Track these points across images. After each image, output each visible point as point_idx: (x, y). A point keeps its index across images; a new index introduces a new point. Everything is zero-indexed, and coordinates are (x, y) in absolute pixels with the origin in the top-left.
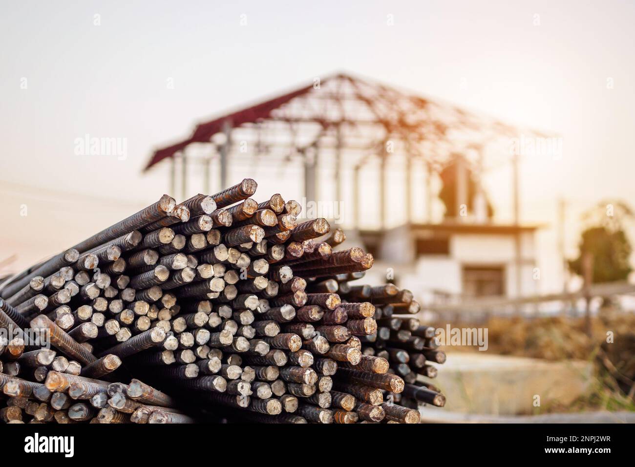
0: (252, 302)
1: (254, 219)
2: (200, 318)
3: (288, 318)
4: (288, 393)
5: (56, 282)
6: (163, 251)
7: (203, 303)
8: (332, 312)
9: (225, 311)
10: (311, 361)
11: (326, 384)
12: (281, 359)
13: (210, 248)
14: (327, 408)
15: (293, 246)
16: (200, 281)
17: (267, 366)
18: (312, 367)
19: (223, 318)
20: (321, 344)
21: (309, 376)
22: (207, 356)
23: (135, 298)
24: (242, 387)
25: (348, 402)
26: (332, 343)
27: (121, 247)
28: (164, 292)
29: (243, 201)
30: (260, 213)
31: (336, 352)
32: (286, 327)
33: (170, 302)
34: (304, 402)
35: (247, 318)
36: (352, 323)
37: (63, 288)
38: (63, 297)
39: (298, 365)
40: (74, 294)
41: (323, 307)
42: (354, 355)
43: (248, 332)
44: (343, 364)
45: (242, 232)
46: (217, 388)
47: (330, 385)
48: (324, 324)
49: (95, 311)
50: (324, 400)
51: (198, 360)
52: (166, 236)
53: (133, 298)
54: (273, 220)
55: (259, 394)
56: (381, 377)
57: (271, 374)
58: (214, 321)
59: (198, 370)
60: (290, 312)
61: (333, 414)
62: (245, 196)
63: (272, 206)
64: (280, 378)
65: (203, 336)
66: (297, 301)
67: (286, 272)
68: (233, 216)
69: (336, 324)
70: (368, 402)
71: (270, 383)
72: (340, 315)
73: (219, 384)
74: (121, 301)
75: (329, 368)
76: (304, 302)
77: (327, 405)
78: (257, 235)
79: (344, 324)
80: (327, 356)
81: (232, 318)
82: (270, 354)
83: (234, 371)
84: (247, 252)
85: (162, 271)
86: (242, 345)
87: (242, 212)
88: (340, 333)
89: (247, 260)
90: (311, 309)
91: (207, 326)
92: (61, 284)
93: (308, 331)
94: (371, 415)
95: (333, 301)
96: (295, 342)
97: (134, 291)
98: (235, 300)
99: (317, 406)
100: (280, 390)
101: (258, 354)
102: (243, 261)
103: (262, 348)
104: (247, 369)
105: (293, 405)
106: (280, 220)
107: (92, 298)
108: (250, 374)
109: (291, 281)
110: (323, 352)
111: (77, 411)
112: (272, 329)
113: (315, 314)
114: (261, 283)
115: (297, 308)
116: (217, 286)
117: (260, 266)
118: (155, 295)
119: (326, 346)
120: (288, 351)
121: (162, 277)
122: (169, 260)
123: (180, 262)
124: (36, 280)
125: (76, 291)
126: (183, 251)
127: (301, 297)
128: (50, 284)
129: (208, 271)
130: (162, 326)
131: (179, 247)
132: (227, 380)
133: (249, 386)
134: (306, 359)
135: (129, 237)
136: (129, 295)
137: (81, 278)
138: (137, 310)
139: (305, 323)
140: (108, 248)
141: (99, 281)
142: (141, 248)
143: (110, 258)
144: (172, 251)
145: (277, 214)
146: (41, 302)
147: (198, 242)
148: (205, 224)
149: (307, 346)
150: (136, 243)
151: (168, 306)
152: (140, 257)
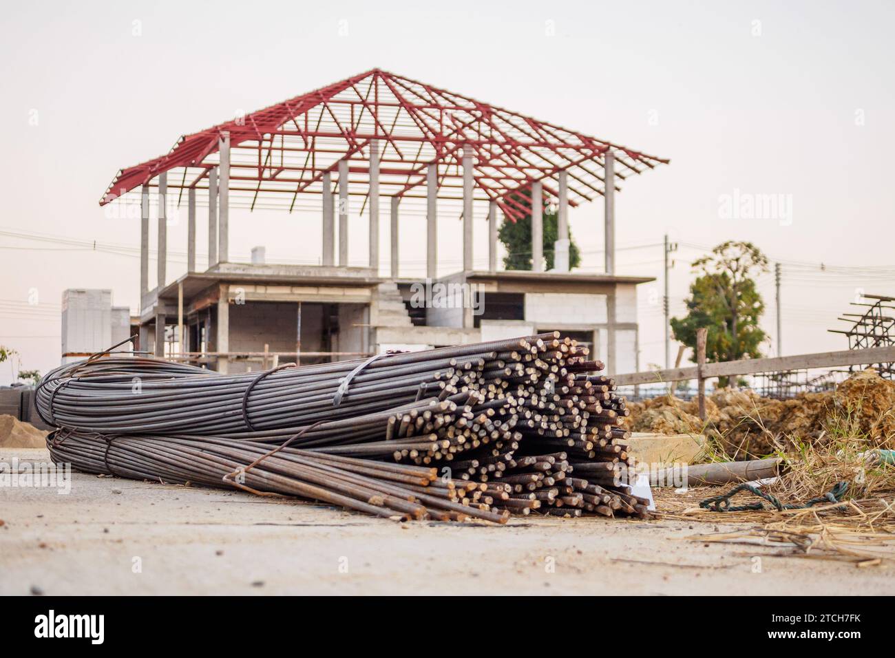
1: (558, 349)
2: (520, 392)
3: (566, 392)
4: (564, 427)
5: (449, 375)
6: (508, 361)
8: (588, 390)
9: (532, 389)
11: (585, 423)
12: (562, 411)
13: (533, 361)
14: (584, 434)
15: (570, 359)
16: (526, 376)
17: (554, 415)
18: (578, 414)
19: (530, 393)
20: (582, 405)
21: (578, 418)
22: (524, 410)
23: (484, 383)
25: (595, 430)
26: (588, 404)
27: (484, 359)
28: (503, 380)
30: (561, 346)
31: (590, 408)
32: (563, 396)
34: (572, 431)
35: (543, 393)
36: (597, 395)
37: (451, 378)
38: (453, 382)
39: (572, 414)
41: (583, 388)
42: (599, 409)
43: (543, 399)
44: (593, 413)
45: (552, 354)
46: (530, 425)
48: (584, 395)
49: (470, 389)
50: (583, 430)
51: (518, 413)
52: (515, 356)
54: (566, 349)
55: (551, 428)
56: (612, 419)
57: (556, 418)
58: (526, 394)
59: (518, 417)
60: (566, 390)
61: (587, 437)
62: (554, 338)
63: (565, 343)
64: (561, 420)
65: (521, 401)
66: (570, 385)
67: (564, 371)
68: (547, 347)
69: (589, 395)
70: (604, 430)
71: (556, 423)
72: (591, 391)
73: (530, 423)
74: (478, 384)
75: (586, 415)
78: (559, 355)
79: (593, 395)
80: (585, 410)
81: (534, 393)
82: (557, 409)
83: (538, 418)
84: (547, 362)
85: (508, 371)
86: (542, 405)
87: (552, 346)
88: (592, 399)
89: (547, 366)
90: (577, 388)
91: (523, 397)
93: (575, 398)
94: (607, 436)
95: (588, 385)
96: (570, 403)
97: (483, 379)
98: (537, 384)
99: (580, 433)
100: (560, 425)
101: (550, 409)
102: (545, 367)
103: (552, 406)
104: (544, 416)
105: (567, 433)
106: (569, 349)
107: (467, 383)
108: (545, 418)
109: (566, 376)
112: (557, 398)
113: (579, 391)
114: (552, 376)
115: (569, 388)
116: (534, 378)
117: (555, 369)
118: (498, 382)
119: (585, 405)
120: (566, 408)
121: (508, 374)
122: (512, 366)
123: (519, 367)
124: (437, 374)
125: (457, 379)
126: (520, 362)
127: (571, 383)
128: (445, 376)
129: (531, 371)
130: (501, 397)
131: (518, 360)
132: (535, 422)
133: (546, 424)
134: (575, 411)
135: (491, 355)
136: (482, 381)
137: (459, 373)
138: (490, 389)
139: (574, 395)
140: (479, 360)
141: (471, 375)
142: (497, 360)
143: (480, 364)
144: (515, 362)
145: (568, 346)
146: (442, 384)
147: (528, 358)
148: (534, 350)
149: (576, 405)
150: (495, 357)
151: (504, 387)
152: (494, 364)
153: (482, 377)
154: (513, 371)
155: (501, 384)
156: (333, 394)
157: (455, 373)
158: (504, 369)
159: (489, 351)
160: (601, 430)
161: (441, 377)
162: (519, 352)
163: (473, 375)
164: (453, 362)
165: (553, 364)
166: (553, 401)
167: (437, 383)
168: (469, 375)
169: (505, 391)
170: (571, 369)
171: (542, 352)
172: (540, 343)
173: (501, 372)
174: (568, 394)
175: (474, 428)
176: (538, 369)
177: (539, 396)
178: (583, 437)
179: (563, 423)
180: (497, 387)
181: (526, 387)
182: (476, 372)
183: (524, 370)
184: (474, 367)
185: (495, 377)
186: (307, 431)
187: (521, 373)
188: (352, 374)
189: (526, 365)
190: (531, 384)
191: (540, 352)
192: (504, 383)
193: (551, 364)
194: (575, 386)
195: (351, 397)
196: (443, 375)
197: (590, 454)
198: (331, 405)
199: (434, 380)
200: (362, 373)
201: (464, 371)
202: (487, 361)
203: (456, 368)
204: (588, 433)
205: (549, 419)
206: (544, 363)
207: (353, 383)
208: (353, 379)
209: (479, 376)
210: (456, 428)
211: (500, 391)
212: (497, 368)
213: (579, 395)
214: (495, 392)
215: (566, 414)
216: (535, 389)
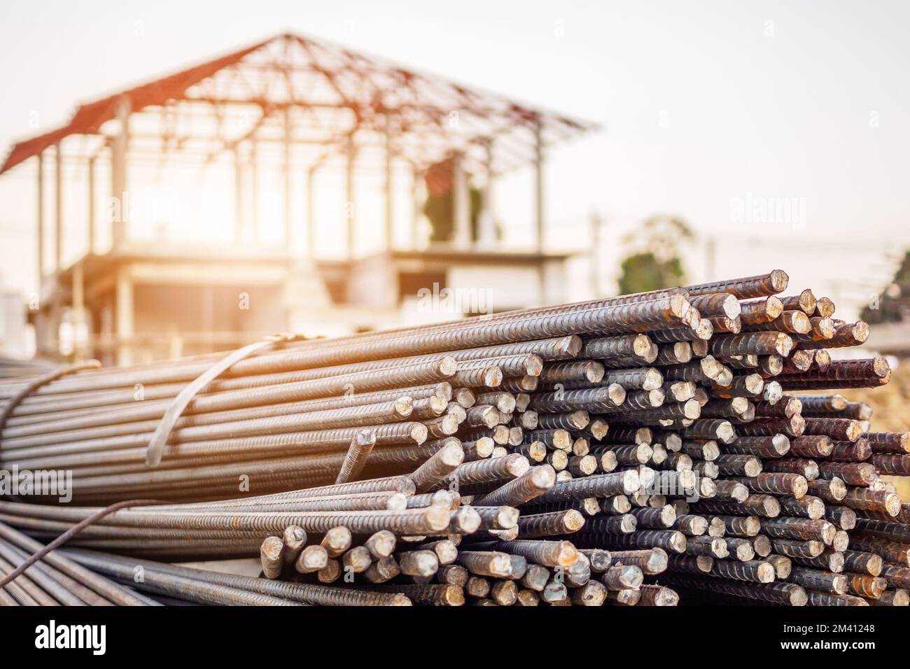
0: (725, 431)
1: (780, 325)
2: (644, 451)
3: (782, 452)
5: (438, 405)
7: (641, 430)
8: (853, 444)
10: (822, 512)
11: (842, 542)
12: (772, 508)
13: (696, 361)
14: (840, 573)
17: (746, 516)
19: (669, 452)
20: (837, 489)
21: (823, 529)
22: (648, 503)
23: (538, 425)
24: (717, 547)
25: (875, 565)
26: (853, 486)
27: (543, 356)
29: (764, 298)
30: (789, 316)
32: (770, 462)
33: (600, 431)
34: (799, 563)
35: (710, 451)
37: (445, 413)
38: (449, 426)
39: (806, 517)
40: (460, 422)
43: (711, 470)
47: (847, 541)
49: (496, 445)
50: (836, 563)
53: (535, 425)
54: (805, 325)
55: (739, 556)
58: (659, 456)
59: (636, 522)
60: (784, 445)
61: (850, 579)
62: (770, 291)
63: (802, 306)
64: (762, 532)
66: (793, 430)
67: (776, 389)
69: (858, 461)
70: (904, 564)
71: (752, 539)
72: (863, 449)
74: (520, 429)
75: (849, 520)
76: (803, 430)
77: (840, 569)
78: (784, 345)
81: (682, 451)
82: (755, 500)
83: (697, 524)
84: (733, 365)
85: (617, 392)
86: (709, 489)
87: (763, 315)
88: (866, 471)
89: (730, 375)
90: (819, 440)
91: (651, 464)
92: (443, 408)
93: (811, 469)
95: (855, 430)
96: (800, 487)
97: (536, 414)
98: (695, 428)
99: (829, 571)
100: (763, 546)
101: (735, 500)
102: (725, 377)
103: (739, 492)
104: (714, 520)
105: (786, 569)
106: (815, 325)
107: (490, 426)
108: (717, 527)
109: (783, 401)
110: (839, 499)
111: (556, 591)
112: (753, 468)
113: (825, 447)
114: (740, 405)
115: (792, 438)
116: (692, 411)
117: (754, 384)
118: (580, 422)
119: (843, 490)
120: (784, 497)
121: (618, 400)
122: (631, 377)
123: (652, 380)
124: (403, 402)
125: (462, 416)
126: (656, 365)
127: (798, 424)
128: (428, 408)
129: (684, 391)
130: (588, 464)
131: (650, 359)
132: (689, 536)
133: (723, 544)
134: (816, 508)
135: (564, 345)
136: (530, 420)
137: (465, 398)
138: (556, 443)
139: (807, 459)
140: (526, 359)
141: (501, 404)
142: (581, 359)
143: (531, 372)
144: (639, 364)
145: (810, 317)
146: (419, 433)
147: (681, 353)
148: (703, 329)
149: (815, 490)
150: (575, 352)
151: (599, 436)
152: (574, 371)
153: (529, 408)
154: (632, 391)
155: (588, 427)
156: (140, 438)
157: (454, 399)
158: (604, 384)
159: (558, 333)
161: (415, 411)
162: (653, 337)
163: (507, 403)
164: (449, 364)
165: (751, 371)
166: (741, 475)
167: (406, 425)
168: (495, 406)
169: (596, 448)
171: (730, 333)
172: (733, 308)
173: (595, 396)
174: (788, 456)
175: (529, 579)
176: (705, 386)
177: (698, 460)
178: (836, 582)
179: (772, 538)
180: (575, 435)
181: (659, 435)
182: (515, 394)
183: (665, 388)
184: (511, 380)
185: (574, 409)
186: (96, 522)
187: (656, 399)
188: (187, 393)
189: (671, 373)
190: (677, 430)
191: (721, 335)
192: (597, 425)
193: (740, 372)
194: (807, 432)
195: (186, 448)
196: (421, 404)
198: (142, 461)
199: (394, 419)
200: (213, 390)
201: (479, 390)
202: (550, 362)
203: (456, 384)
204: (853, 571)
205: (728, 528)
206: (721, 368)
207: (191, 412)
208: (191, 404)
209: (522, 407)
210: (470, 574)
211: (583, 446)
212: (581, 384)
213: (820, 460)
214: (569, 450)
215: (783, 515)
216: (684, 440)
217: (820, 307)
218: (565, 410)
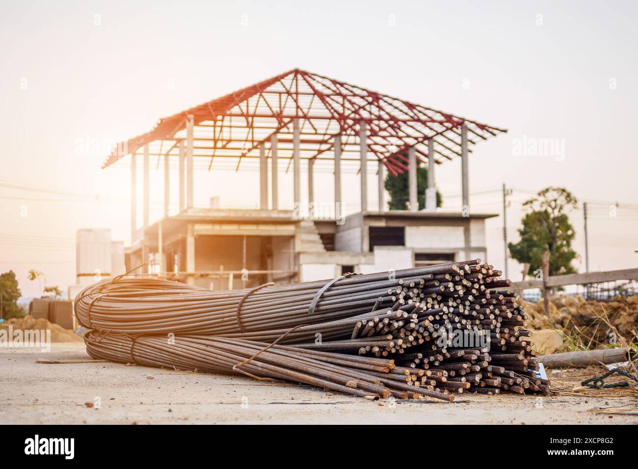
0: (471, 298)
1: (480, 271)
2: (451, 303)
3: (484, 303)
4: (483, 328)
5: (398, 292)
7: (449, 298)
8: (501, 301)
9: (459, 301)
11: (499, 325)
12: (482, 317)
13: (461, 280)
15: (487, 279)
16: (456, 291)
17: (476, 319)
18: (494, 319)
19: (457, 303)
20: (497, 312)
21: (494, 322)
23: (424, 297)
25: (506, 331)
26: (501, 311)
27: (424, 279)
28: (438, 295)
29: (475, 265)
30: (482, 269)
31: (503, 314)
32: (482, 306)
35: (467, 303)
36: (508, 304)
37: (400, 293)
38: (401, 296)
39: (489, 319)
40: (404, 296)
41: (497, 299)
42: (510, 315)
43: (468, 308)
44: (505, 318)
45: (475, 275)
48: (498, 304)
49: (413, 301)
50: (498, 330)
51: (449, 318)
52: (447, 277)
54: (486, 271)
55: (474, 329)
56: (519, 322)
57: (478, 322)
58: (455, 305)
59: (449, 322)
60: (485, 301)
61: (501, 335)
62: (477, 264)
63: (485, 267)
64: (480, 323)
65: (452, 310)
67: (483, 287)
68: (471, 270)
69: (502, 305)
70: (514, 330)
71: (477, 325)
72: (503, 302)
73: (459, 326)
74: (419, 297)
75: (500, 320)
77: (499, 332)
78: (480, 276)
79: (505, 305)
80: (499, 316)
81: (461, 303)
82: (478, 315)
83: (464, 322)
84: (471, 281)
85: (442, 288)
86: (467, 313)
87: (476, 269)
88: (504, 307)
89: (471, 284)
90: (493, 300)
91: (452, 306)
93: (492, 307)
94: (515, 334)
95: (501, 297)
96: (488, 311)
99: (496, 332)
101: (473, 315)
102: (469, 284)
103: (474, 313)
104: (468, 320)
106: (488, 271)
107: (412, 297)
108: (469, 322)
109: (485, 291)
110: (498, 314)
112: (477, 307)
113: (494, 302)
114: (474, 291)
115: (487, 300)
116: (461, 293)
117: (476, 286)
118: (434, 296)
119: (499, 312)
120: (485, 314)
121: (443, 290)
122: (445, 284)
123: (451, 285)
124: (389, 291)
125: (405, 294)
126: (451, 281)
127: (488, 296)
128: (396, 292)
129: (459, 288)
130: (437, 307)
131: (450, 280)
132: (462, 324)
133: (470, 326)
134: (492, 317)
135: (429, 276)
136: (422, 296)
137: (405, 290)
138: (428, 301)
139: (490, 304)
140: (420, 280)
141: (414, 291)
142: (434, 279)
143: (421, 283)
144: (448, 281)
145: (487, 269)
146: (394, 298)
147: (457, 278)
148: (462, 273)
149: (492, 312)
150: (432, 278)
151: (439, 299)
152: (432, 283)
153: (422, 293)
154: (446, 287)
155: (436, 297)
156: (307, 305)
157: (402, 290)
158: (439, 286)
159: (428, 273)
160: (511, 330)
161: (393, 293)
162: (450, 274)
163: (416, 291)
164: (401, 281)
165: (476, 283)
166: (475, 309)
167: (390, 297)
168: (413, 291)
169: (439, 303)
170: (488, 286)
171: (468, 274)
172: (467, 268)
173: (437, 289)
174: (486, 304)
175: (420, 330)
176: (464, 286)
177: (464, 306)
178: (498, 335)
179: (483, 325)
180: (433, 299)
181: (455, 299)
182: (418, 289)
183: (454, 287)
184: (417, 285)
185: (433, 292)
186: (291, 332)
187: (452, 290)
188: (321, 291)
189: (456, 283)
190: (459, 297)
191: (466, 274)
192: (438, 297)
193: (473, 283)
194: (491, 298)
195: (322, 308)
196: (394, 291)
197: (503, 348)
198: (307, 313)
199: (387, 295)
200: (328, 290)
201: (409, 288)
202: (426, 280)
203: (403, 286)
204: (502, 332)
205: (472, 323)
206: (468, 282)
207: (323, 297)
208: (322, 295)
209: (420, 292)
210: (406, 330)
211: (436, 302)
212: (434, 286)
213: (494, 305)
214: (432, 303)
215: (485, 319)
216: (461, 301)
217: (490, 267)
218: (431, 293)
